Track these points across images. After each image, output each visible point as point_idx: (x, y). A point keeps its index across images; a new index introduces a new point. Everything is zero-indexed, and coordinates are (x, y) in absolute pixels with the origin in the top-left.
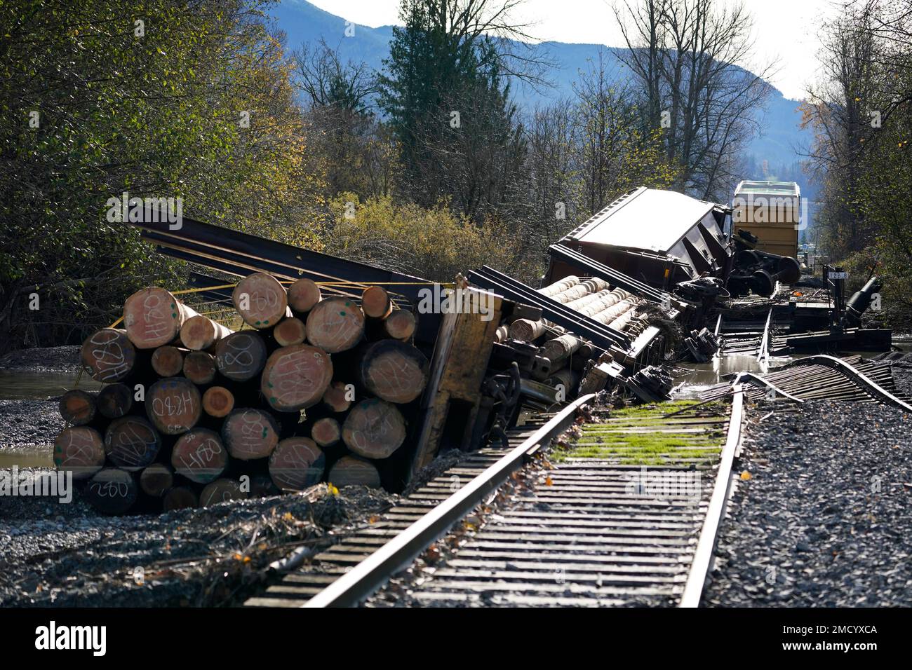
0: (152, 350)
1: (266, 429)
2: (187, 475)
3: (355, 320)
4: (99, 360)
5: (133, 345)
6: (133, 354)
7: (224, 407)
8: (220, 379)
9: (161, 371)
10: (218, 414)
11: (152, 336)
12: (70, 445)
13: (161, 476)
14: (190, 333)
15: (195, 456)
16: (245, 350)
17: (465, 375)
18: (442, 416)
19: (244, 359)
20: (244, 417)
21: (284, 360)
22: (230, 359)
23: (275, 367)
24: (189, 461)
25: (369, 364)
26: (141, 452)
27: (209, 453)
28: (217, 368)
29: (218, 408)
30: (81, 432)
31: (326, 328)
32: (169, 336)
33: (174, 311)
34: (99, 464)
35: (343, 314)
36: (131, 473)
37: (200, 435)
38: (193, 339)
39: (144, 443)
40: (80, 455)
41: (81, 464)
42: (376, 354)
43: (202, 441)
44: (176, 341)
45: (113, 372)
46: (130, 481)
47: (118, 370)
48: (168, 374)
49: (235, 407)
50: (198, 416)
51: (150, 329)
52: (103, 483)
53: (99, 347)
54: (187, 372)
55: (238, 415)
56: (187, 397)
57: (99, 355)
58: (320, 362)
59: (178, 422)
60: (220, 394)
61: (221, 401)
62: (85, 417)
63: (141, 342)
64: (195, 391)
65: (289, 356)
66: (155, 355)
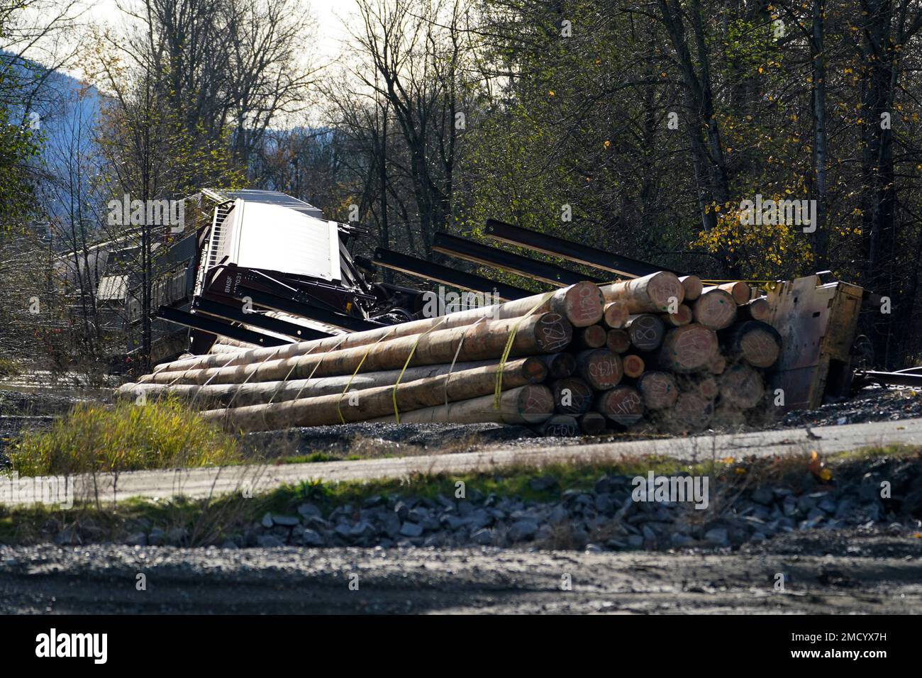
0: (584, 328)
1: (669, 386)
2: (616, 420)
3: (730, 306)
4: (548, 335)
5: (571, 323)
6: (571, 331)
7: (637, 370)
8: (633, 350)
9: (592, 344)
10: (634, 375)
11: (586, 317)
12: (530, 398)
13: (597, 420)
14: (613, 315)
15: (622, 405)
16: (651, 328)
17: (839, 343)
18: (826, 371)
19: (650, 335)
20: (653, 377)
21: (684, 335)
22: (640, 335)
23: (679, 341)
24: (617, 409)
25: (740, 338)
26: (580, 404)
27: (632, 403)
28: (631, 341)
29: (633, 370)
30: (537, 388)
31: (710, 312)
32: (597, 318)
33: (601, 299)
34: (550, 412)
35: (722, 302)
36: (576, 419)
37: (625, 390)
38: (614, 320)
39: (582, 396)
40: (537, 405)
41: (538, 412)
42: (746, 331)
43: (626, 394)
44: (602, 323)
45: (557, 344)
46: (576, 423)
47: (561, 343)
48: (596, 346)
49: (645, 370)
50: (621, 377)
51: (584, 312)
52: (557, 426)
53: (547, 326)
54: (610, 343)
55: (649, 376)
56: (613, 363)
57: (547, 331)
58: (709, 336)
59: (607, 381)
60: (634, 360)
61: (635, 365)
62: (540, 377)
63: (578, 322)
64: (618, 358)
65: (688, 332)
66: (587, 332)
